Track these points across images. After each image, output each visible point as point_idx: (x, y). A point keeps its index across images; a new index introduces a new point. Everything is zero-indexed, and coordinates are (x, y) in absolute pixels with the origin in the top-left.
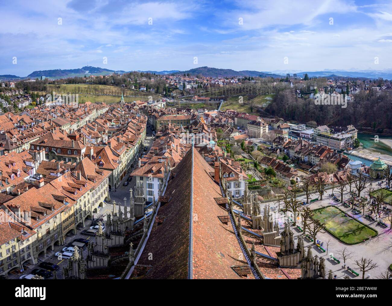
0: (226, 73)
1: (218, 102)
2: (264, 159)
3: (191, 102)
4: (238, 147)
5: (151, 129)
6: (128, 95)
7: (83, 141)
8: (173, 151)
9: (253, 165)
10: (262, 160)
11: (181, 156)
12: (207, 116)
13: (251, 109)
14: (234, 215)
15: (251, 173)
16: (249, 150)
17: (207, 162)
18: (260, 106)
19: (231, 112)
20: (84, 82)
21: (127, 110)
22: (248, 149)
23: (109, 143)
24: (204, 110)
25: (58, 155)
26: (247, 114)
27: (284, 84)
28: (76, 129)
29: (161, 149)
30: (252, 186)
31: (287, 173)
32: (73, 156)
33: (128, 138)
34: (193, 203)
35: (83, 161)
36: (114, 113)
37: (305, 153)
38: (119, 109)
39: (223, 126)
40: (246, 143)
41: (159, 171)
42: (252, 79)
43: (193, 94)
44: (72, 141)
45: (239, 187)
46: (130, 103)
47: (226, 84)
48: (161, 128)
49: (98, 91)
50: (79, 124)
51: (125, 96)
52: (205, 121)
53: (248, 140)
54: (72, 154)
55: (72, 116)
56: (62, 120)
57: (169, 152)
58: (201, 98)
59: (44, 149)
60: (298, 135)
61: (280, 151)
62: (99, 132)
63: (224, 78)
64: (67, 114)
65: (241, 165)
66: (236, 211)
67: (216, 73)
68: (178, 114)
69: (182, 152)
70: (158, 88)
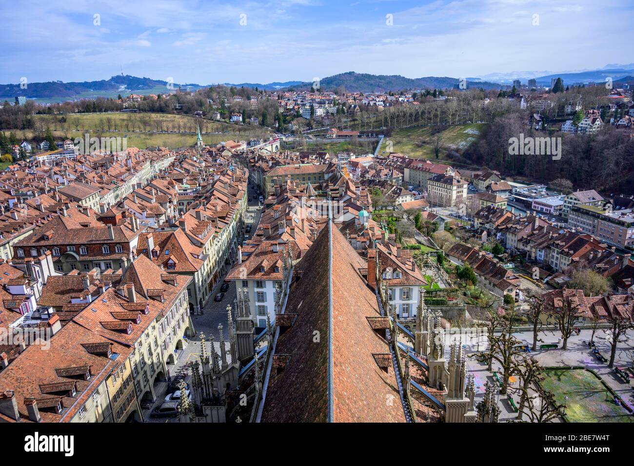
0: (389, 83)
1: (373, 140)
2: (457, 247)
3: (325, 141)
4: (409, 223)
5: (256, 193)
6: (209, 130)
7: (132, 224)
8: (296, 230)
9: (436, 258)
10: (452, 249)
11: (309, 238)
12: (355, 165)
13: (436, 152)
14: (399, 353)
15: (430, 273)
16: (429, 229)
17: (356, 248)
18: (453, 146)
19: (397, 157)
20: (119, 109)
21: (210, 159)
22: (427, 227)
23: (182, 223)
24: (349, 155)
25: (82, 258)
26: (428, 162)
27: (506, 101)
28: (113, 202)
29: (276, 228)
30: (432, 299)
31: (500, 279)
32: (114, 256)
33: (216, 210)
34: (332, 327)
35: (135, 263)
36: (185, 165)
37: (540, 244)
38: (195, 159)
39: (383, 184)
40: (424, 215)
41: (274, 269)
42: (441, 93)
43: (328, 125)
44: (109, 228)
45: (408, 297)
46: (215, 145)
47: (390, 105)
48: (273, 190)
49: (150, 125)
50: (118, 192)
51: (204, 132)
52: (351, 175)
53: (428, 209)
54: (112, 252)
55: (101, 177)
56: (80, 186)
57: (289, 231)
58: (345, 132)
59: (48, 252)
60: (527, 206)
61: (489, 235)
62: (161, 205)
63: (386, 93)
64: (91, 175)
65: (414, 257)
66: (403, 345)
67: (371, 85)
68: (303, 162)
69: (312, 230)
70: (264, 116)
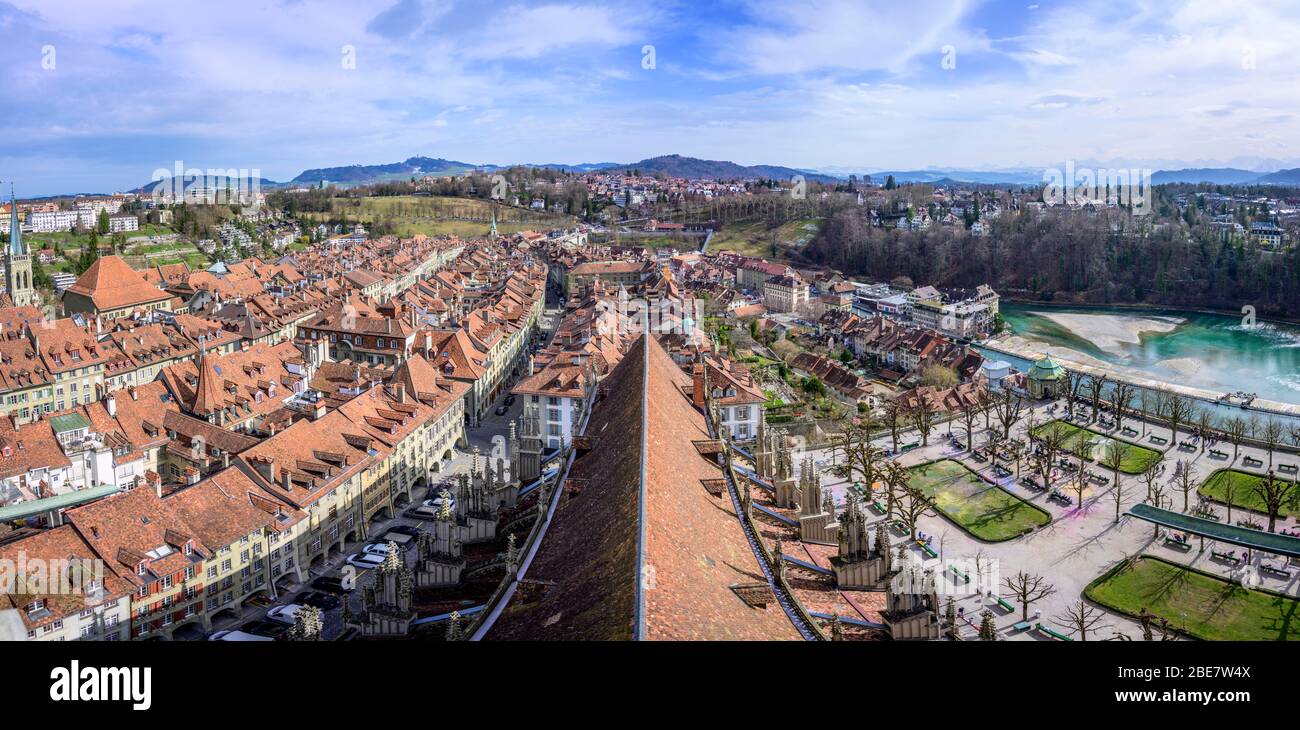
0: (719, 169)
1: (701, 234)
2: (801, 358)
3: (643, 234)
4: (744, 332)
5: (556, 294)
6: (506, 218)
7: (411, 319)
8: (603, 340)
9: (777, 371)
10: (796, 360)
11: (620, 351)
12: (678, 264)
13: (773, 249)
14: (735, 477)
15: (771, 388)
16: (768, 338)
17: (678, 363)
18: (792, 244)
19: (729, 255)
20: (411, 192)
21: (504, 251)
22: (766, 336)
23: (466, 324)
24: (671, 251)
25: (356, 349)
26: (764, 261)
27: (844, 196)
28: (394, 293)
29: (578, 336)
30: (776, 416)
31: (851, 388)
32: (387, 352)
33: (506, 311)
34: (646, 452)
35: (409, 362)
36: (475, 257)
37: (889, 345)
38: (487, 250)
39: (712, 287)
40: (762, 323)
41: (573, 384)
42: (776, 184)
43: (646, 215)
44: (387, 320)
45: (746, 417)
46: (511, 235)
47: (720, 194)
48: (577, 291)
49: (441, 210)
50: (401, 283)
51: (498, 220)
52: (673, 275)
53: (766, 316)
54: (387, 346)
55: (385, 265)
56: (364, 274)
57: (595, 341)
58: (666, 225)
59: (326, 337)
60: (872, 306)
61: (836, 341)
62: (445, 300)
63: (715, 180)
64: (376, 262)
65: (751, 372)
66: (740, 468)
67: (698, 171)
68: (615, 259)
69: (623, 341)
70: (570, 203)
